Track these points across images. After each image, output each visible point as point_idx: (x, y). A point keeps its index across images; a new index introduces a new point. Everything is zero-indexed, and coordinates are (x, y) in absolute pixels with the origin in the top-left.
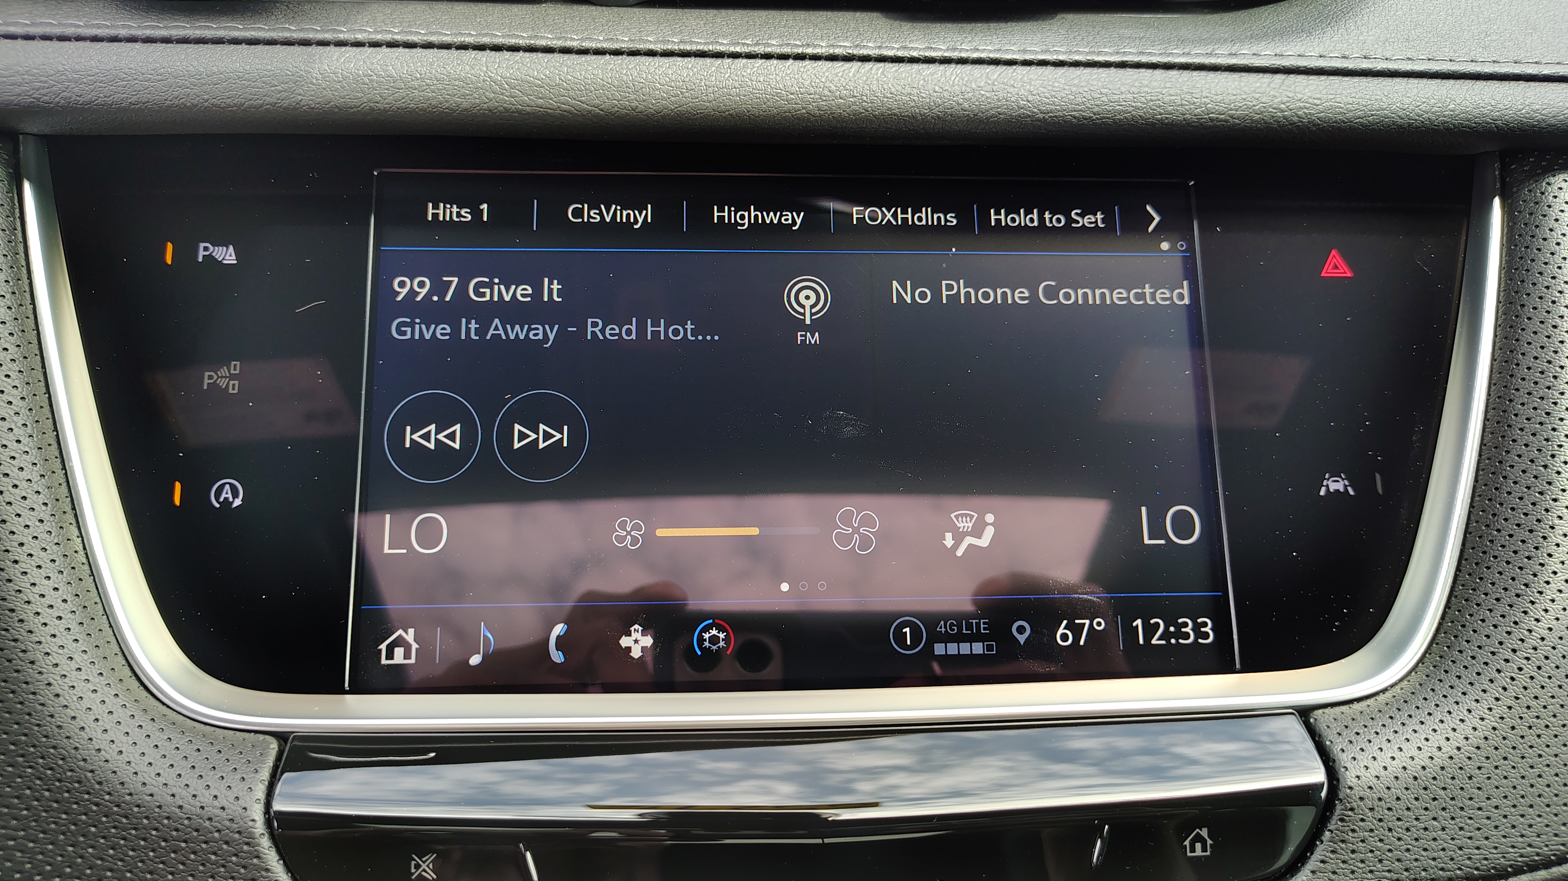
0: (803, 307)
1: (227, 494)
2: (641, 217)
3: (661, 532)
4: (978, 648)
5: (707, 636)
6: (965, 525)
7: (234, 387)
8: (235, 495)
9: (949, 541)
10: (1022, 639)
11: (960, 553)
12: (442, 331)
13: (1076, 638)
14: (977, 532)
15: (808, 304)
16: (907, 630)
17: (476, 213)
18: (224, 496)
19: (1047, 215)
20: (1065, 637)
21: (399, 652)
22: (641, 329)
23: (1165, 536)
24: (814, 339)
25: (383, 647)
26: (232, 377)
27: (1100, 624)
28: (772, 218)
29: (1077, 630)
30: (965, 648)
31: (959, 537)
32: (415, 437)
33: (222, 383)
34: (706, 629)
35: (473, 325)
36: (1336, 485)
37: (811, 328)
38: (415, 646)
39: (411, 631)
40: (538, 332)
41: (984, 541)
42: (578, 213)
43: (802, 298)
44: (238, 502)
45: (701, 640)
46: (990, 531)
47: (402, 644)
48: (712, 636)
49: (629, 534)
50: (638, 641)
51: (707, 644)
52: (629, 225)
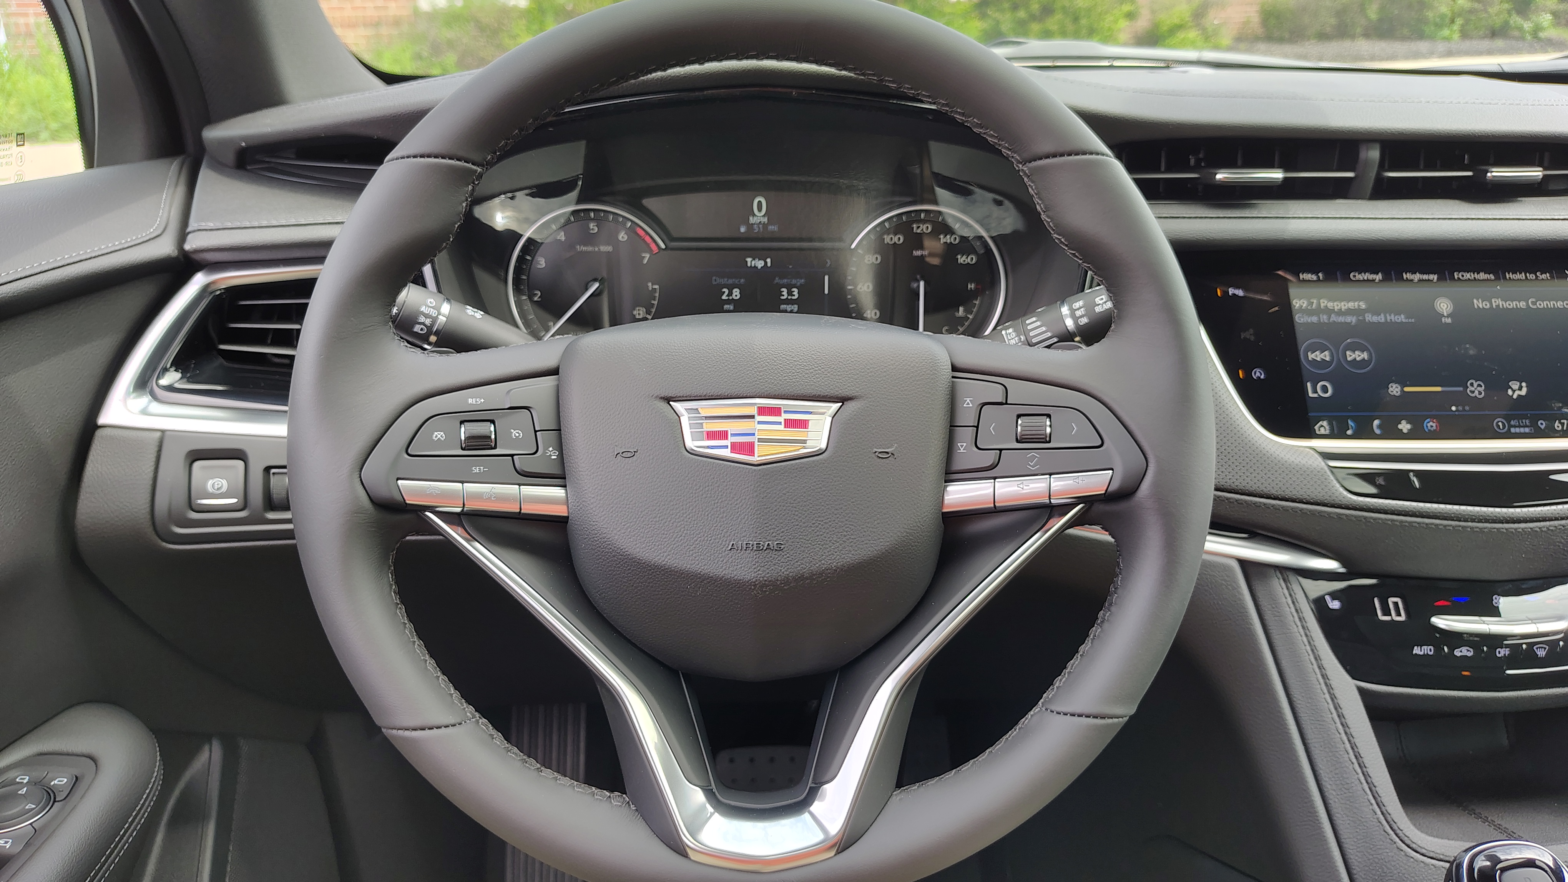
0: (1442, 309)
1: (1258, 374)
2: (1379, 277)
3: (1406, 389)
4: (1527, 430)
5: (1429, 425)
6: (1515, 387)
7: (1252, 338)
8: (1261, 374)
9: (1510, 392)
10: (1542, 427)
11: (1515, 397)
12: (1314, 319)
13: (1562, 427)
14: (1520, 389)
15: (1444, 308)
16: (1499, 424)
17: (1318, 277)
18: (1257, 375)
19: (1528, 275)
20: (1558, 426)
21: (1325, 429)
22: (1386, 318)
24: (1449, 320)
25: (1316, 427)
26: (1251, 335)
28: (1425, 277)
29: (1562, 424)
30: (1522, 430)
31: (1514, 391)
32: (1313, 356)
33: (1248, 337)
34: (1429, 422)
35: (1324, 317)
37: (1448, 316)
38: (1329, 428)
39: (1325, 422)
40: (1348, 319)
41: (1523, 392)
42: (1355, 276)
43: (1442, 305)
44: (1262, 377)
45: (1427, 426)
46: (1525, 390)
47: (1323, 427)
48: (1431, 425)
49: (1395, 389)
50: (1405, 426)
51: (1429, 428)
52: (1373, 280)
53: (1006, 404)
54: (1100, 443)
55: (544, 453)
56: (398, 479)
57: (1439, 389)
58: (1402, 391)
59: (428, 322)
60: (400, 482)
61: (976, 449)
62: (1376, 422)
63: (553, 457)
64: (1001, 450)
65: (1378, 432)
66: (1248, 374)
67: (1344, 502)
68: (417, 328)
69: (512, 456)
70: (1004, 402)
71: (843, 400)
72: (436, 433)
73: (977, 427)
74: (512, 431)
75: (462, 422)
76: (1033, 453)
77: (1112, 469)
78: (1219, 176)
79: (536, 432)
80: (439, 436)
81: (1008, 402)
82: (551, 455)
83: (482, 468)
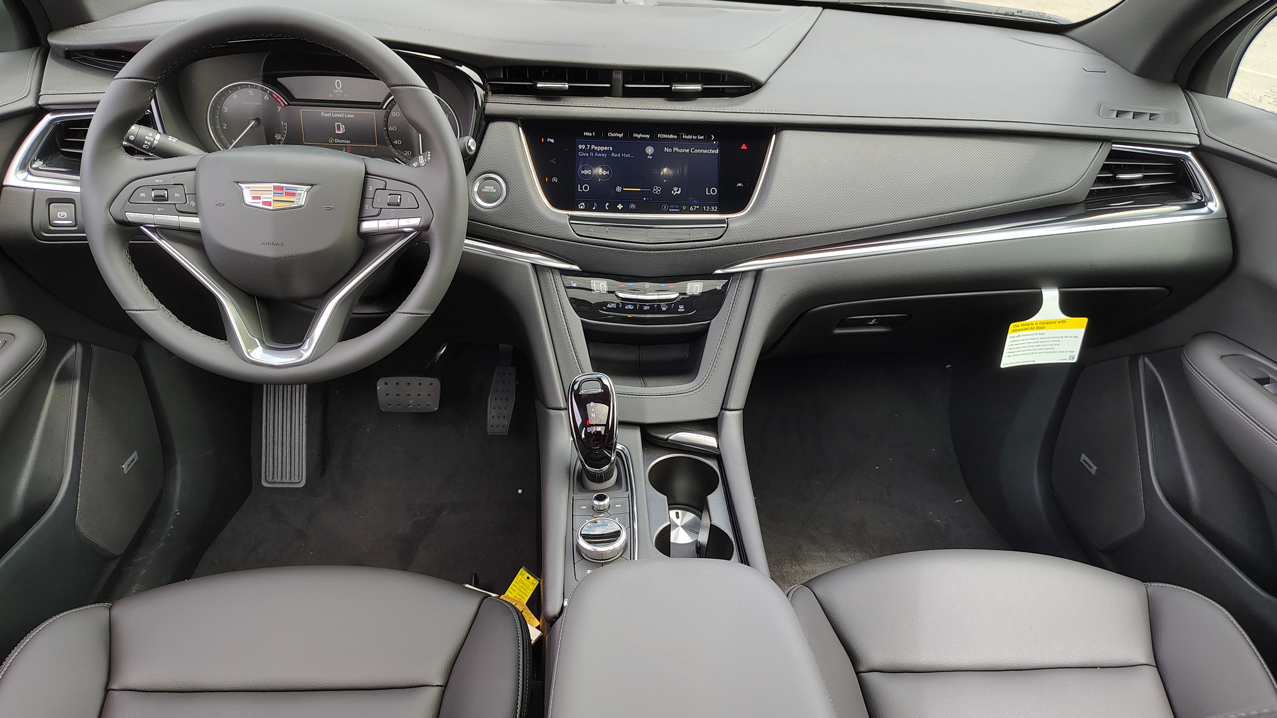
0: (648, 152)
1: (555, 180)
2: (621, 135)
3: (624, 189)
4: (677, 210)
5: (631, 206)
6: (676, 190)
7: (555, 163)
8: (556, 179)
9: (673, 192)
10: (684, 209)
11: (674, 194)
12: (587, 155)
13: (694, 209)
14: (678, 191)
15: (650, 151)
16: (665, 207)
17: (592, 134)
19: (693, 137)
20: (692, 209)
21: (582, 206)
22: (621, 155)
23: (710, 193)
24: (651, 157)
25: (579, 206)
26: (554, 161)
27: (698, 207)
28: (644, 136)
29: (694, 208)
30: (675, 210)
31: (674, 192)
32: (583, 172)
33: (553, 162)
34: (632, 205)
35: (592, 154)
36: (740, 185)
37: (650, 155)
38: (584, 206)
39: (584, 203)
40: (603, 155)
41: (679, 193)
42: (610, 135)
44: (556, 181)
45: (631, 207)
46: (680, 191)
47: (582, 205)
48: (633, 206)
49: (619, 189)
50: (620, 207)
51: (632, 207)
52: (619, 137)
53: (385, 189)
54: (417, 207)
55: (189, 203)
56: (125, 212)
57: (640, 190)
58: (622, 190)
59: (149, 143)
60: (126, 213)
61: (372, 207)
62: (607, 204)
63: (193, 205)
64: (381, 208)
65: (607, 208)
66: (550, 179)
67: (574, 239)
68: (144, 146)
69: (175, 204)
70: (384, 188)
71: (312, 185)
72: (141, 194)
73: (373, 199)
74: (175, 194)
75: (153, 190)
76: (393, 210)
77: (421, 217)
78: (538, 85)
79: (185, 194)
80: (143, 195)
81: (386, 189)
82: (192, 204)
83: (162, 209)
